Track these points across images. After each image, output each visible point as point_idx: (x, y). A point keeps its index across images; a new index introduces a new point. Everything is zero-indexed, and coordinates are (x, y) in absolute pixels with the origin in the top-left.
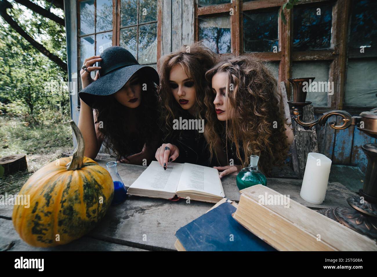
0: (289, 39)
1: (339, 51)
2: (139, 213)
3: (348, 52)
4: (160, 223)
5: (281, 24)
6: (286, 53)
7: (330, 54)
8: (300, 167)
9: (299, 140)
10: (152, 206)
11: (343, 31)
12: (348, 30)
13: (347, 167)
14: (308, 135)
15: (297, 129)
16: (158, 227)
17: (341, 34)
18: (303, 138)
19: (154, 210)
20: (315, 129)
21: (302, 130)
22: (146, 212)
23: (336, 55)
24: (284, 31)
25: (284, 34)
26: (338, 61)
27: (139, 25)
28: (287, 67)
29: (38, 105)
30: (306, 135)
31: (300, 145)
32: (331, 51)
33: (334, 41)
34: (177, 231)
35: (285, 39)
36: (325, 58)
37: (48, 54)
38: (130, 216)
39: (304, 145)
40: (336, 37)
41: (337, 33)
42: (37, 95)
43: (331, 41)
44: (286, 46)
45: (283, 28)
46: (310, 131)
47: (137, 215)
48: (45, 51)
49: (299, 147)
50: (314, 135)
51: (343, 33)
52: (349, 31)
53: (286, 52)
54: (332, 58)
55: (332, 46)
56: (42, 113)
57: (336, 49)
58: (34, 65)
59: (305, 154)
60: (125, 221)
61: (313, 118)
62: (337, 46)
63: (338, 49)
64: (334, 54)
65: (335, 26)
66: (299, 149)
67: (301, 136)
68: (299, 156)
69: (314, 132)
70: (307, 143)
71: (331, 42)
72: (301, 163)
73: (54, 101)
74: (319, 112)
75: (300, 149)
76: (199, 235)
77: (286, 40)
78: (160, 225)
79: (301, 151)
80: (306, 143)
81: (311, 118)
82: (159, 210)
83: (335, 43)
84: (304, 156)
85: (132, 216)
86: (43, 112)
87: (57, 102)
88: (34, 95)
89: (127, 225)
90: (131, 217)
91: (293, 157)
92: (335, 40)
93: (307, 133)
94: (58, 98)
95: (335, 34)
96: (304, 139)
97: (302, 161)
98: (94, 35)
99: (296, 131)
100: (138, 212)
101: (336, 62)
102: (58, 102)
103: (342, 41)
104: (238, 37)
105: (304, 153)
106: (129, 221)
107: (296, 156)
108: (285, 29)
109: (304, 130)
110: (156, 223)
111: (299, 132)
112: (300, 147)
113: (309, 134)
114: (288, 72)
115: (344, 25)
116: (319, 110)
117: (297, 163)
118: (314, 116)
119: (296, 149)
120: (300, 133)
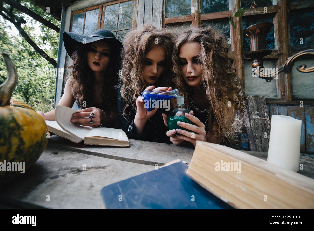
0: (240, 41)
1: (282, 51)
3: (290, 52)
5: (232, 30)
6: (238, 53)
7: (275, 54)
9: (255, 127)
11: (284, 35)
12: (288, 35)
14: (262, 122)
15: (252, 117)
17: (283, 38)
18: (258, 124)
20: (268, 117)
21: (256, 118)
24: (235, 35)
25: (236, 38)
26: (282, 60)
28: (239, 64)
29: (33, 99)
30: (260, 122)
31: (255, 131)
32: (276, 51)
33: (277, 43)
35: (236, 41)
36: (272, 57)
39: (260, 131)
40: (279, 41)
41: (279, 37)
42: (33, 90)
43: (275, 43)
44: (237, 47)
45: (235, 34)
46: (264, 118)
48: (44, 54)
49: (255, 133)
50: (268, 122)
51: (285, 37)
52: (289, 36)
53: (238, 52)
54: (277, 57)
55: (277, 48)
56: (36, 106)
57: (280, 50)
59: (261, 139)
61: (266, 107)
62: (281, 47)
63: (282, 50)
64: (279, 54)
65: (277, 32)
66: (255, 135)
67: (256, 123)
68: (256, 142)
69: (268, 120)
70: (262, 130)
71: (275, 44)
72: (258, 148)
73: (47, 97)
74: (271, 103)
75: (256, 135)
77: (237, 42)
79: (257, 137)
80: (261, 129)
81: (263, 107)
83: (279, 45)
84: (260, 141)
86: (37, 104)
87: (50, 97)
88: (31, 90)
91: (250, 142)
92: (279, 43)
93: (262, 121)
94: (51, 95)
95: (278, 38)
96: (259, 125)
97: (259, 146)
99: (251, 118)
101: (281, 60)
103: (284, 43)
105: (260, 139)
107: (253, 140)
108: (236, 34)
109: (259, 118)
111: (254, 119)
112: (256, 133)
113: (263, 121)
114: (240, 68)
115: (284, 31)
116: (271, 100)
117: (254, 147)
118: (266, 105)
119: (253, 134)
120: (255, 121)
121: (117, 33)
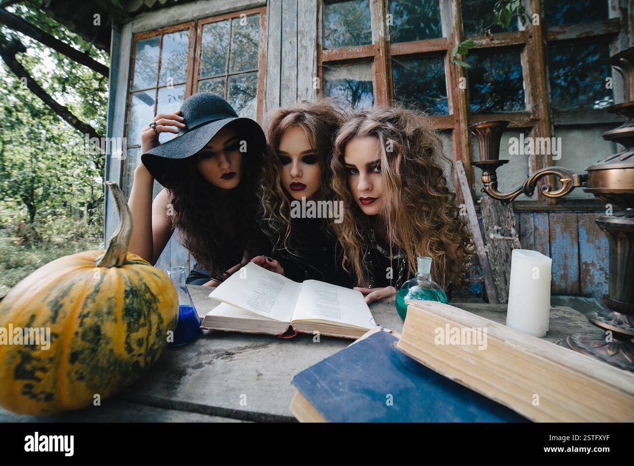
0: (464, 96)
1: (538, 114)
2: (222, 359)
3: (551, 116)
4: (261, 375)
5: (449, 75)
6: (461, 117)
7: (526, 119)
8: (500, 299)
9: (494, 255)
10: (247, 347)
11: (540, 86)
12: (546, 85)
13: (576, 299)
14: (506, 245)
15: (488, 236)
16: (258, 380)
17: (538, 91)
18: (500, 249)
19: (251, 354)
20: (517, 235)
21: (497, 237)
22: (236, 357)
23: (535, 120)
24: (454, 85)
25: (456, 89)
26: (539, 130)
27: (228, 76)
28: (464, 137)
29: (44, 208)
30: (503, 245)
31: (495, 261)
32: (528, 114)
33: (529, 100)
34: (295, 377)
35: (457, 96)
36: (520, 125)
37: (74, 122)
38: (205, 363)
39: (503, 262)
40: (532, 95)
41: (532, 89)
42: (46, 190)
43: (525, 100)
44: (460, 107)
45: (454, 82)
46: (510, 238)
47: (219, 362)
48: (70, 117)
49: (495, 265)
50: (517, 244)
51: (541, 89)
52: (549, 86)
53: (460, 115)
54: (530, 125)
55: (529, 108)
56: (51, 222)
57: (534, 113)
58: (48, 140)
59: (505, 276)
60: (197, 372)
61: (512, 217)
62: (536, 107)
63: (537, 112)
64: (532, 119)
65: (529, 80)
66: (495, 269)
67: (496, 247)
68: (496, 281)
69: (516, 240)
70: (507, 258)
71: (525, 102)
72: (499, 292)
73: (74, 203)
74: (521, 209)
75: (497, 268)
76: (337, 382)
77: (459, 98)
78: (261, 377)
79: (499, 272)
80: (504, 258)
81: (508, 217)
82: (259, 354)
83: (532, 103)
84: (503, 280)
85: (210, 363)
86: (53, 220)
87: (80, 203)
88: (40, 191)
89: (199, 378)
90: (207, 366)
91: (487, 282)
92: (531, 99)
93: (506, 242)
94: (82, 198)
95: (530, 90)
96: (501, 251)
97: (501, 289)
98: (155, 90)
99: (487, 239)
100: (221, 357)
101: (537, 130)
102: (82, 204)
103: (541, 100)
104: (385, 94)
105: (503, 275)
106: (203, 371)
107: (491, 279)
108: (456, 82)
109: (500, 237)
110: (255, 374)
111: (493, 240)
112: (497, 265)
113: (508, 244)
114: (466, 146)
115: (540, 78)
116: (520, 204)
117: (494, 291)
118: (513, 213)
119: (490, 268)
120: (493, 243)
121: (229, 79)
